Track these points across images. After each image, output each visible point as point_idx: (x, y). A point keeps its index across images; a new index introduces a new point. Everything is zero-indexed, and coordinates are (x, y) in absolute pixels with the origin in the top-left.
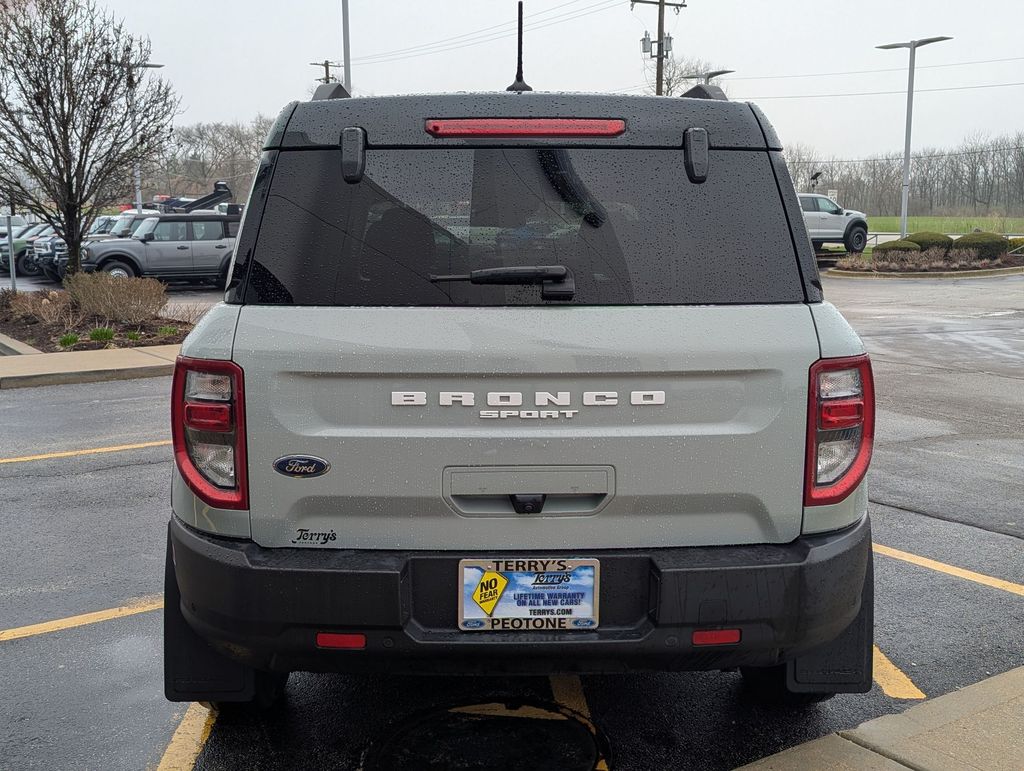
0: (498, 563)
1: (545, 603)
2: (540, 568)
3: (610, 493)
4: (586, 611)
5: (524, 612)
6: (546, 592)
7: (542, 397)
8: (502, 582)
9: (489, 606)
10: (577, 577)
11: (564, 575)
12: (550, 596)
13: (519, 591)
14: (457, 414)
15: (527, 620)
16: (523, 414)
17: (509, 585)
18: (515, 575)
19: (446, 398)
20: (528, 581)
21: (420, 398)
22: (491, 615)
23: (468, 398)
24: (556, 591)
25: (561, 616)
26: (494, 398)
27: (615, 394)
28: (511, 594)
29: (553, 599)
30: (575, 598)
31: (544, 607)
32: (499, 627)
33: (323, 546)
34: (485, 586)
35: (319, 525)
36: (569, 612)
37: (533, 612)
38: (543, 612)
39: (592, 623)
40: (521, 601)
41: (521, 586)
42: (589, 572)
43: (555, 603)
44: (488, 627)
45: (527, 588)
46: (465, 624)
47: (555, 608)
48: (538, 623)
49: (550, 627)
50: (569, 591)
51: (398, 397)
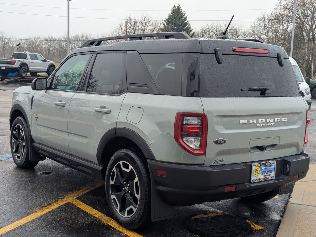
0: (259, 164)
2: (266, 164)
3: (278, 144)
4: (273, 174)
5: (263, 176)
7: (268, 120)
8: (259, 169)
9: (256, 175)
10: (272, 166)
13: (262, 171)
15: (263, 178)
16: (265, 125)
17: (261, 169)
18: (262, 167)
19: (251, 121)
20: (264, 168)
21: (246, 121)
22: (257, 178)
23: (255, 121)
24: (268, 170)
26: (260, 121)
27: (280, 119)
29: (268, 172)
31: (266, 174)
32: (258, 181)
33: (221, 164)
34: (256, 170)
35: (220, 158)
36: (270, 175)
38: (266, 176)
39: (274, 177)
40: (262, 173)
41: (263, 169)
42: (274, 164)
44: (256, 181)
45: (264, 170)
46: (252, 181)
47: (268, 174)
48: (265, 179)
49: (267, 179)
50: (270, 170)
51: (241, 122)
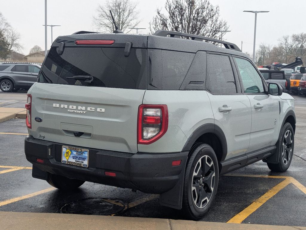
0: (69, 147)
1: (78, 159)
2: (77, 150)
3: (92, 133)
4: (86, 162)
5: (74, 161)
6: (78, 156)
7: (80, 108)
8: (70, 152)
9: (67, 158)
10: (85, 154)
11: (82, 153)
12: (79, 157)
13: (73, 155)
14: (64, 110)
15: (74, 163)
16: (76, 111)
17: (72, 153)
18: (73, 151)
19: (62, 106)
20: (75, 153)
21: (58, 105)
22: (68, 160)
23: (66, 106)
24: (80, 156)
25: (81, 163)
26: (70, 107)
27: (94, 108)
28: (71, 156)
29: (80, 158)
30: (84, 159)
31: (78, 160)
32: (69, 163)
33: (43, 139)
34: (67, 153)
35: (43, 134)
36: (83, 162)
37: (76, 161)
38: (78, 161)
39: (87, 166)
40: (74, 158)
41: (74, 154)
42: (87, 153)
43: (80, 160)
44: (67, 163)
45: (75, 155)
46: (63, 161)
47: (80, 161)
48: (76, 164)
49: (79, 165)
50: (83, 157)
51: (54, 105)
